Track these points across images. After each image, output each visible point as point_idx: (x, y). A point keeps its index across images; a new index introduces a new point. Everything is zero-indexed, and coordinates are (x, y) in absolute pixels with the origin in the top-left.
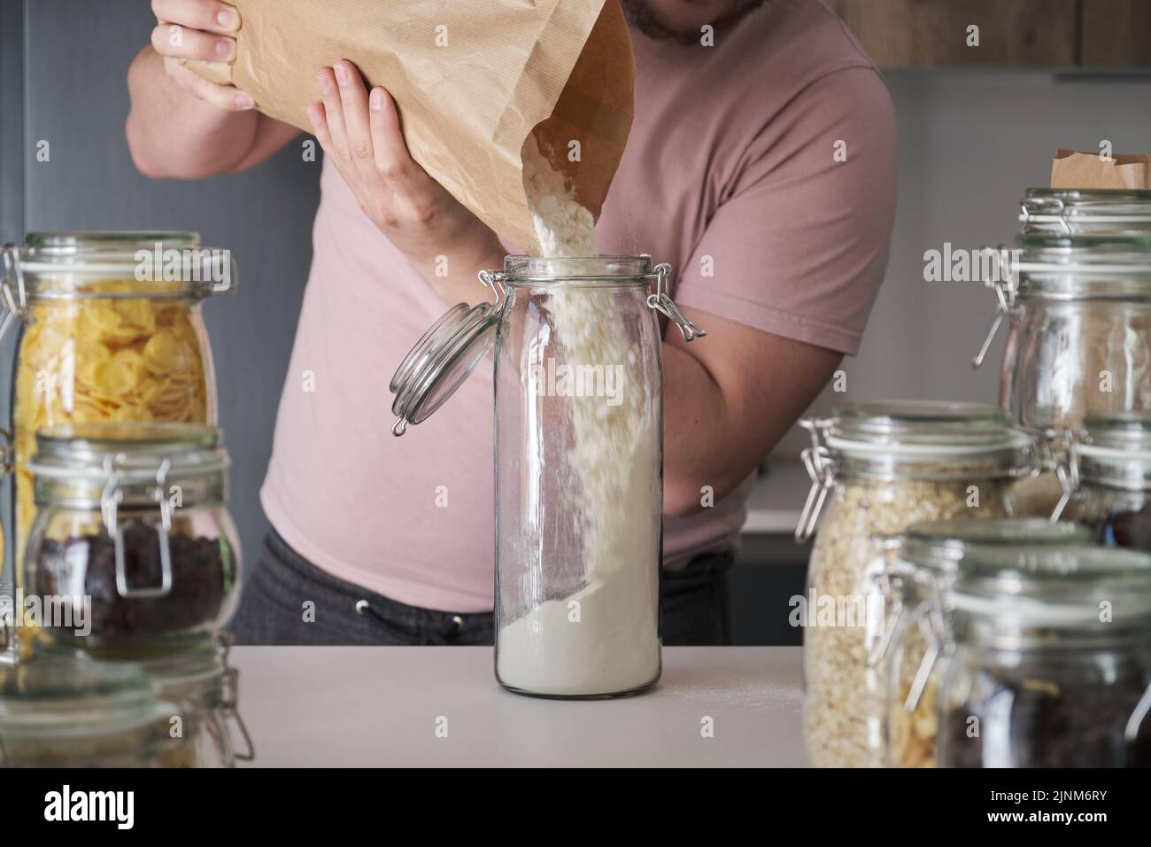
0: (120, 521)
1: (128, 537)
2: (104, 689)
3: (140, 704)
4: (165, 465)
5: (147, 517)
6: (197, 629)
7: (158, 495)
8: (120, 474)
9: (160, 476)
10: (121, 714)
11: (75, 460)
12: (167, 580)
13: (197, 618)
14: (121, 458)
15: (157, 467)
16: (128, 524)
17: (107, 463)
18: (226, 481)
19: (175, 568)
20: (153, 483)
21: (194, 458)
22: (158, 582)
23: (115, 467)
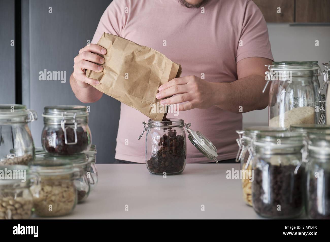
0: (65, 127)
1: (67, 131)
2: (61, 165)
3: (70, 168)
4: (75, 114)
5: (71, 126)
6: (82, 152)
7: (74, 121)
8: (65, 116)
9: (74, 117)
10: (66, 170)
11: (54, 114)
12: (76, 141)
13: (82, 150)
14: (65, 113)
15: (74, 115)
16: (67, 128)
17: (62, 114)
18: (88, 119)
19: (78, 138)
20: (73, 119)
21: (81, 113)
22: (74, 141)
23: (64, 115)
